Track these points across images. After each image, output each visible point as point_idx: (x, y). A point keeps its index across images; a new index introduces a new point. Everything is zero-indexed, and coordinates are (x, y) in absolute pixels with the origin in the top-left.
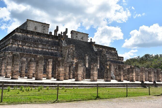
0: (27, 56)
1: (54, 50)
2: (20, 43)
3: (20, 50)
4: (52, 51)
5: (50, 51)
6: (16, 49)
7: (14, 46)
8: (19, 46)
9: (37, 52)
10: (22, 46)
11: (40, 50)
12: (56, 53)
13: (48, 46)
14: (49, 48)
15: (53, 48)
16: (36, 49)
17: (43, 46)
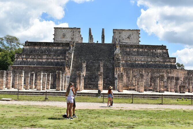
0: (26, 68)
1: (60, 59)
2: (25, 57)
3: (24, 63)
4: (58, 60)
5: (56, 61)
6: (20, 63)
7: (19, 60)
8: (24, 59)
9: (40, 63)
10: (27, 59)
11: (44, 61)
12: (62, 62)
13: (53, 56)
14: (55, 57)
15: (59, 58)
16: (41, 60)
17: (48, 56)
